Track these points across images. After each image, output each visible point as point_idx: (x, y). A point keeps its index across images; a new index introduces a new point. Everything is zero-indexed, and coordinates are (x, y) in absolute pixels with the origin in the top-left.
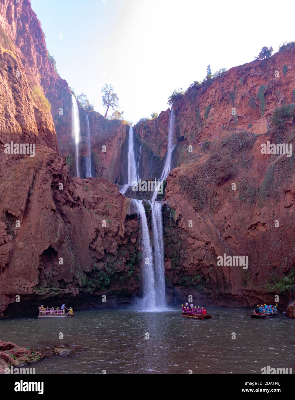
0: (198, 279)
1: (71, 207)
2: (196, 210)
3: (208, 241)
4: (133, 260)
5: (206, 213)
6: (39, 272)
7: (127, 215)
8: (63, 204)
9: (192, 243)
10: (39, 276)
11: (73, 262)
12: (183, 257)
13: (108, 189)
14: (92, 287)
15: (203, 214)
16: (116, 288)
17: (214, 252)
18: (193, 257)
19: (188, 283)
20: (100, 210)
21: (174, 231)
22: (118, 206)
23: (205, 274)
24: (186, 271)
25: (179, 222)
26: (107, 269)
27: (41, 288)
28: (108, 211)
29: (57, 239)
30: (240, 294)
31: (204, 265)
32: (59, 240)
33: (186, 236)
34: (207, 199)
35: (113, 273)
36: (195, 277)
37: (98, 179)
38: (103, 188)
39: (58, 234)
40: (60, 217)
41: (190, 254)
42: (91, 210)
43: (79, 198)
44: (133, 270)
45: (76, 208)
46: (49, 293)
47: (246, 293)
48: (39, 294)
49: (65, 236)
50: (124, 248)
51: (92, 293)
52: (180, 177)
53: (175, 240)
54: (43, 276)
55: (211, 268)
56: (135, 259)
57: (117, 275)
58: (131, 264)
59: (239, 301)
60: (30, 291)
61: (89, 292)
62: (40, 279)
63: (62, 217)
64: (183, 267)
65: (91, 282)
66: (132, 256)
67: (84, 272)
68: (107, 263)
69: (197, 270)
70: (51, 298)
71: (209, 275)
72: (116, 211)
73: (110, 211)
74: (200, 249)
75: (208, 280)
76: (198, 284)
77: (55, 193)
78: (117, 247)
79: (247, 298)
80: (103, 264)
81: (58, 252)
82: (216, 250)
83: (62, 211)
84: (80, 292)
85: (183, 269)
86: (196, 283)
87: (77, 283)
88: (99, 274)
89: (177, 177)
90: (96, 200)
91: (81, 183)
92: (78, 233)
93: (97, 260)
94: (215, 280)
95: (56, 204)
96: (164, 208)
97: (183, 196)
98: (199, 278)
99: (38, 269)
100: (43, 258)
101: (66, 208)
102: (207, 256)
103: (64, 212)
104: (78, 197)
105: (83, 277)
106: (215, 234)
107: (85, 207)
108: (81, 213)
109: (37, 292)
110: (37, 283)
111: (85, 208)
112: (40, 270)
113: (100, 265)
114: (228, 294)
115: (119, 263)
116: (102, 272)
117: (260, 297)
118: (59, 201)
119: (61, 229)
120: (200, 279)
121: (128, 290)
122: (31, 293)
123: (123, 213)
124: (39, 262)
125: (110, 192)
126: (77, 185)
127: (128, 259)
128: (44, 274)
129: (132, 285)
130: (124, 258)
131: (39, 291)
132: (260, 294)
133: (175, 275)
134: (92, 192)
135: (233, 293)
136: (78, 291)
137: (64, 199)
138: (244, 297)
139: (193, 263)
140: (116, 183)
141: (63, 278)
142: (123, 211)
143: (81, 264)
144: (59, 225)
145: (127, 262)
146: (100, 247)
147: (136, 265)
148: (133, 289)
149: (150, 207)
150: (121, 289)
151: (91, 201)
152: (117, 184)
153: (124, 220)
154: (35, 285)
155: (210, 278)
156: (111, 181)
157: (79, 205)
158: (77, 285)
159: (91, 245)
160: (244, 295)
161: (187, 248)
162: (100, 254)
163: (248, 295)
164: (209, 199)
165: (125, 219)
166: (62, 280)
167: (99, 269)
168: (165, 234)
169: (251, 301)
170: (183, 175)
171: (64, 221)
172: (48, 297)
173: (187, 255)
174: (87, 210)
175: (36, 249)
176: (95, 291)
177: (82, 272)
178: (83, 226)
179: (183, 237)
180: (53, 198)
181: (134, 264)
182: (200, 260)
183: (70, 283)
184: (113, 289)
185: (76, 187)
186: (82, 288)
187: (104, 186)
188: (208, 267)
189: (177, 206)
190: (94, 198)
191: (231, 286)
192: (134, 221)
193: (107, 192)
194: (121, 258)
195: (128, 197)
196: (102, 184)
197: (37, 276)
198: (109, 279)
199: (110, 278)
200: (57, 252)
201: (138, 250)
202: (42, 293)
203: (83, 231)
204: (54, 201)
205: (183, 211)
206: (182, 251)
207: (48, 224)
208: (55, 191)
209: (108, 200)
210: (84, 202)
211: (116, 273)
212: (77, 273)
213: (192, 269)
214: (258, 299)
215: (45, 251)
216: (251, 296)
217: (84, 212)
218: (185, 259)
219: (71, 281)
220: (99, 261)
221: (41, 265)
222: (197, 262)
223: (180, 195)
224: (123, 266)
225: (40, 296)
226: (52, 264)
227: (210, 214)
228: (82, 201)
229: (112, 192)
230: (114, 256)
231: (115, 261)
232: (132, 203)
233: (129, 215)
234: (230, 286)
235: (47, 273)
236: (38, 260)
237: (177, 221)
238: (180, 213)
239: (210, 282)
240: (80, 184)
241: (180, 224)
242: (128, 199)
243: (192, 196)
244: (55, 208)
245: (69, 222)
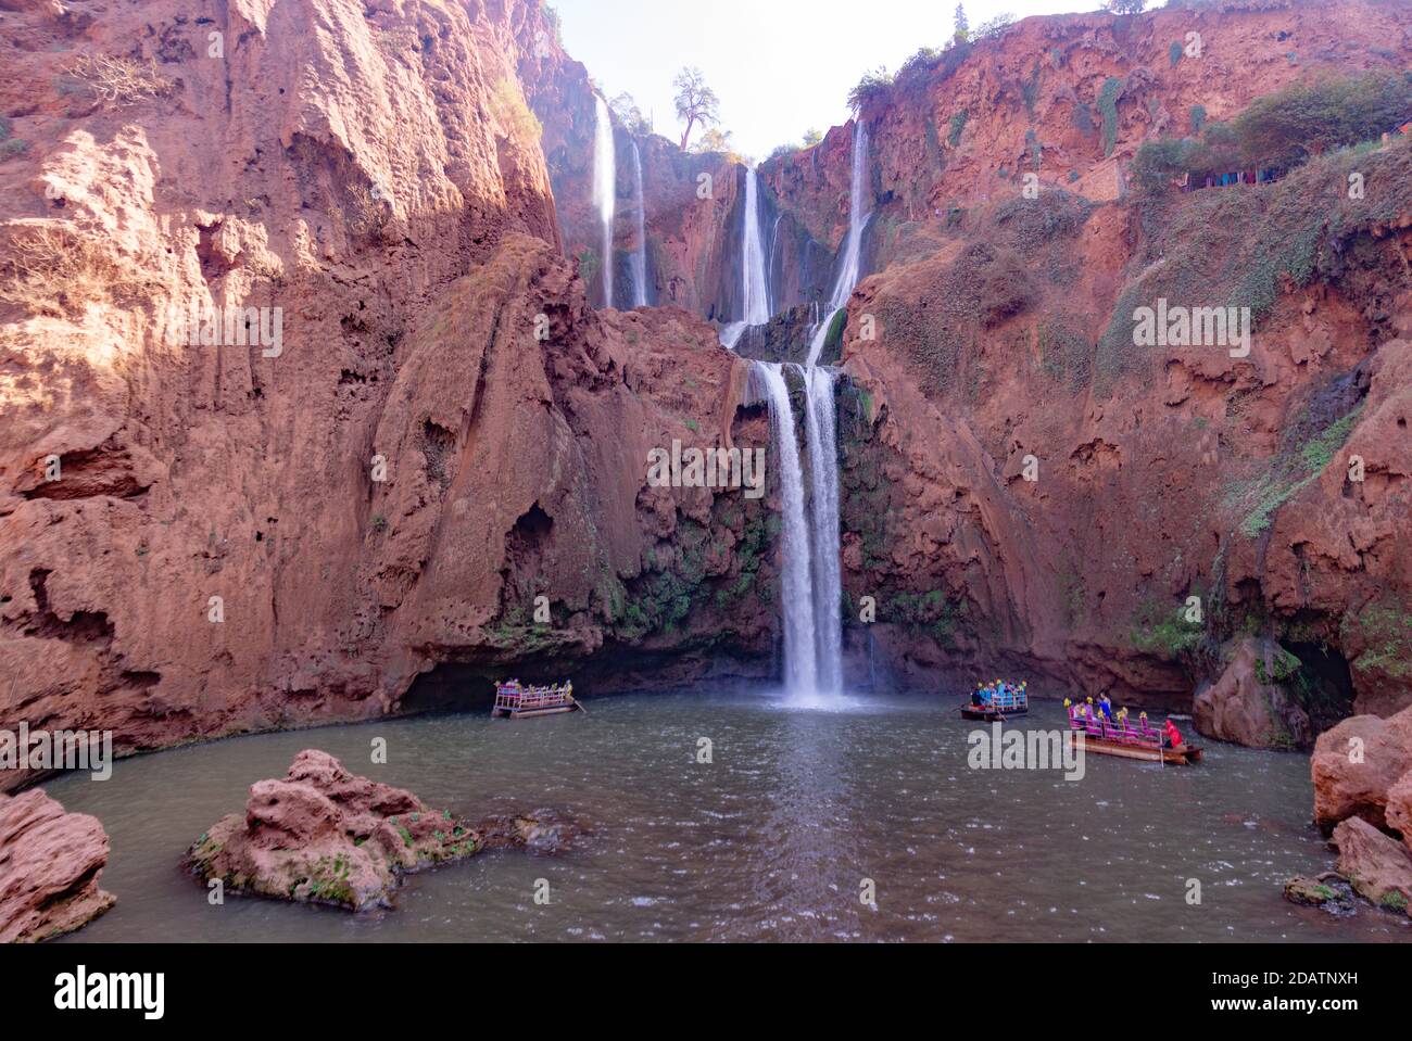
0: (936, 604)
1: (593, 389)
2: (929, 395)
3: (961, 485)
4: (753, 538)
5: (955, 403)
6: (501, 579)
7: (740, 408)
8: (572, 385)
9: (918, 489)
10: (503, 590)
11: (593, 548)
12: (894, 532)
13: (689, 336)
14: (639, 624)
15: (947, 405)
16: (706, 626)
17: (980, 519)
18: (919, 534)
19: (909, 616)
20: (667, 394)
21: (869, 453)
22: (716, 382)
23: (957, 588)
24: (901, 577)
25: (882, 427)
26: (682, 566)
27: (504, 627)
28: (690, 396)
29: (553, 482)
30: (1058, 655)
31: (953, 559)
32: (559, 487)
33: (902, 470)
34: (956, 364)
35: (697, 580)
36: (928, 596)
37: (664, 308)
38: (676, 332)
39: (557, 466)
40: (563, 420)
41: (912, 525)
42: (645, 396)
43: (612, 365)
44: (754, 571)
45: (605, 393)
46: (522, 642)
47: (1076, 654)
48: (496, 645)
49: (574, 473)
50: (730, 502)
51: (636, 642)
52: (885, 299)
53: (872, 482)
54: (512, 591)
55: (973, 570)
56: (761, 537)
57: (707, 587)
58: (749, 552)
59: (1055, 677)
60: (475, 638)
61: (629, 640)
62: (503, 601)
63: (568, 421)
64: (894, 563)
65: (635, 609)
66: (751, 526)
67: (619, 576)
68: (684, 549)
69: (934, 575)
70: (526, 656)
71: (967, 589)
72: (711, 395)
73: (696, 397)
74: (941, 510)
75: (964, 606)
76: (938, 619)
77: (550, 356)
78: (712, 502)
79: (1080, 667)
80: (671, 552)
81: (555, 521)
82: (983, 513)
83: (568, 403)
84: (606, 638)
85: (895, 571)
86: (931, 614)
87: (598, 612)
88: (660, 584)
89: (876, 301)
90: (658, 366)
91: (618, 323)
92: (607, 462)
93: (655, 541)
94: (985, 609)
95: (552, 384)
96: (840, 386)
97: (893, 353)
98: (938, 598)
99: (501, 573)
100: (516, 539)
101: (579, 395)
102: (961, 531)
103: (574, 406)
104: (612, 361)
105: (616, 593)
106: (980, 466)
107: (629, 387)
108: (616, 404)
109: (493, 638)
110: (494, 613)
111: (628, 391)
112: (505, 573)
113: (663, 556)
114: (1023, 654)
115: (717, 547)
116: (668, 575)
117: (1116, 667)
118: (560, 377)
119: (565, 454)
120: (943, 602)
121: (738, 632)
122: (477, 642)
123: (729, 402)
124: (503, 551)
125: (693, 345)
126: (608, 330)
127: (741, 537)
128: (515, 587)
129: (748, 618)
130: (729, 532)
131: (498, 636)
132: (1114, 658)
133: (873, 588)
134: (647, 346)
135: (1038, 652)
136: (600, 637)
137: (574, 368)
138: (1070, 665)
139: (921, 553)
140: (711, 317)
141: (563, 597)
142: (730, 394)
143: (613, 551)
144: (560, 443)
145: (739, 546)
146: (667, 499)
147: (762, 556)
148: (752, 630)
149: (802, 383)
150: (717, 630)
151: (645, 369)
152: (715, 320)
153: (732, 420)
154: (488, 617)
155: (971, 599)
156: (697, 315)
157: (613, 383)
158: (599, 618)
159: (641, 497)
160: (1069, 659)
161: (902, 505)
162: (664, 523)
163: (1080, 659)
164: (963, 365)
165: (735, 418)
166: (561, 601)
167: (661, 568)
168: (842, 460)
169: (1092, 679)
170: (892, 294)
171: (574, 431)
172: (518, 656)
173: (905, 526)
174: (633, 397)
175: (499, 515)
176: (645, 637)
177: (615, 578)
178: (623, 442)
179: (893, 472)
180: (546, 369)
181: (756, 553)
182: (941, 544)
183: (580, 610)
184: (696, 631)
185: (604, 336)
186: (612, 625)
187: (680, 328)
188: (964, 566)
189: (876, 383)
190: (651, 362)
191: (1031, 628)
192: (757, 424)
193: (686, 345)
194: (720, 534)
195: (744, 357)
196: (673, 322)
197: (497, 591)
198: (686, 600)
199: (691, 593)
200: (551, 519)
201: (768, 508)
202: (506, 643)
203: (621, 455)
204: (548, 376)
205: (893, 397)
206: (891, 513)
207: (530, 444)
208: (550, 350)
209: (690, 364)
210: (625, 376)
211: (704, 580)
212: (600, 579)
213: (920, 571)
214: (1110, 672)
215: (521, 520)
216: (1089, 662)
217: (624, 401)
218: (899, 538)
219: (583, 604)
220: (661, 541)
221: (510, 561)
222: (932, 548)
223: (884, 349)
224: (727, 557)
225: (499, 651)
226: (537, 557)
227: (966, 408)
228: (621, 373)
229: (701, 344)
230: (704, 527)
231: (707, 541)
232: (753, 374)
233: (746, 405)
234: (1027, 630)
235: (523, 582)
236: (502, 545)
237: (877, 424)
238: (884, 400)
239: (972, 612)
240: (616, 327)
241: (883, 434)
242: (742, 362)
243: (917, 353)
244: (549, 398)
245: (586, 433)
